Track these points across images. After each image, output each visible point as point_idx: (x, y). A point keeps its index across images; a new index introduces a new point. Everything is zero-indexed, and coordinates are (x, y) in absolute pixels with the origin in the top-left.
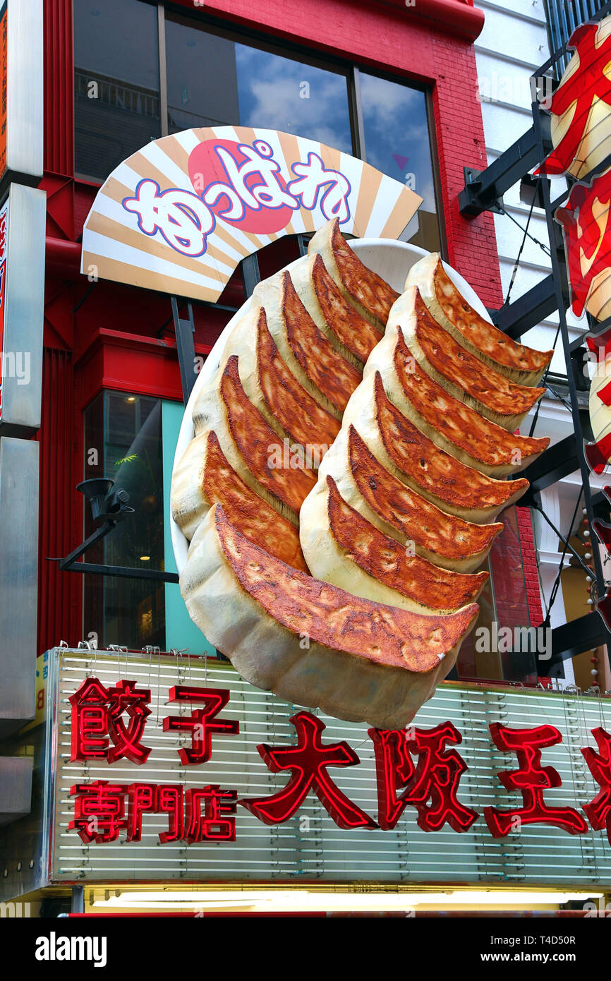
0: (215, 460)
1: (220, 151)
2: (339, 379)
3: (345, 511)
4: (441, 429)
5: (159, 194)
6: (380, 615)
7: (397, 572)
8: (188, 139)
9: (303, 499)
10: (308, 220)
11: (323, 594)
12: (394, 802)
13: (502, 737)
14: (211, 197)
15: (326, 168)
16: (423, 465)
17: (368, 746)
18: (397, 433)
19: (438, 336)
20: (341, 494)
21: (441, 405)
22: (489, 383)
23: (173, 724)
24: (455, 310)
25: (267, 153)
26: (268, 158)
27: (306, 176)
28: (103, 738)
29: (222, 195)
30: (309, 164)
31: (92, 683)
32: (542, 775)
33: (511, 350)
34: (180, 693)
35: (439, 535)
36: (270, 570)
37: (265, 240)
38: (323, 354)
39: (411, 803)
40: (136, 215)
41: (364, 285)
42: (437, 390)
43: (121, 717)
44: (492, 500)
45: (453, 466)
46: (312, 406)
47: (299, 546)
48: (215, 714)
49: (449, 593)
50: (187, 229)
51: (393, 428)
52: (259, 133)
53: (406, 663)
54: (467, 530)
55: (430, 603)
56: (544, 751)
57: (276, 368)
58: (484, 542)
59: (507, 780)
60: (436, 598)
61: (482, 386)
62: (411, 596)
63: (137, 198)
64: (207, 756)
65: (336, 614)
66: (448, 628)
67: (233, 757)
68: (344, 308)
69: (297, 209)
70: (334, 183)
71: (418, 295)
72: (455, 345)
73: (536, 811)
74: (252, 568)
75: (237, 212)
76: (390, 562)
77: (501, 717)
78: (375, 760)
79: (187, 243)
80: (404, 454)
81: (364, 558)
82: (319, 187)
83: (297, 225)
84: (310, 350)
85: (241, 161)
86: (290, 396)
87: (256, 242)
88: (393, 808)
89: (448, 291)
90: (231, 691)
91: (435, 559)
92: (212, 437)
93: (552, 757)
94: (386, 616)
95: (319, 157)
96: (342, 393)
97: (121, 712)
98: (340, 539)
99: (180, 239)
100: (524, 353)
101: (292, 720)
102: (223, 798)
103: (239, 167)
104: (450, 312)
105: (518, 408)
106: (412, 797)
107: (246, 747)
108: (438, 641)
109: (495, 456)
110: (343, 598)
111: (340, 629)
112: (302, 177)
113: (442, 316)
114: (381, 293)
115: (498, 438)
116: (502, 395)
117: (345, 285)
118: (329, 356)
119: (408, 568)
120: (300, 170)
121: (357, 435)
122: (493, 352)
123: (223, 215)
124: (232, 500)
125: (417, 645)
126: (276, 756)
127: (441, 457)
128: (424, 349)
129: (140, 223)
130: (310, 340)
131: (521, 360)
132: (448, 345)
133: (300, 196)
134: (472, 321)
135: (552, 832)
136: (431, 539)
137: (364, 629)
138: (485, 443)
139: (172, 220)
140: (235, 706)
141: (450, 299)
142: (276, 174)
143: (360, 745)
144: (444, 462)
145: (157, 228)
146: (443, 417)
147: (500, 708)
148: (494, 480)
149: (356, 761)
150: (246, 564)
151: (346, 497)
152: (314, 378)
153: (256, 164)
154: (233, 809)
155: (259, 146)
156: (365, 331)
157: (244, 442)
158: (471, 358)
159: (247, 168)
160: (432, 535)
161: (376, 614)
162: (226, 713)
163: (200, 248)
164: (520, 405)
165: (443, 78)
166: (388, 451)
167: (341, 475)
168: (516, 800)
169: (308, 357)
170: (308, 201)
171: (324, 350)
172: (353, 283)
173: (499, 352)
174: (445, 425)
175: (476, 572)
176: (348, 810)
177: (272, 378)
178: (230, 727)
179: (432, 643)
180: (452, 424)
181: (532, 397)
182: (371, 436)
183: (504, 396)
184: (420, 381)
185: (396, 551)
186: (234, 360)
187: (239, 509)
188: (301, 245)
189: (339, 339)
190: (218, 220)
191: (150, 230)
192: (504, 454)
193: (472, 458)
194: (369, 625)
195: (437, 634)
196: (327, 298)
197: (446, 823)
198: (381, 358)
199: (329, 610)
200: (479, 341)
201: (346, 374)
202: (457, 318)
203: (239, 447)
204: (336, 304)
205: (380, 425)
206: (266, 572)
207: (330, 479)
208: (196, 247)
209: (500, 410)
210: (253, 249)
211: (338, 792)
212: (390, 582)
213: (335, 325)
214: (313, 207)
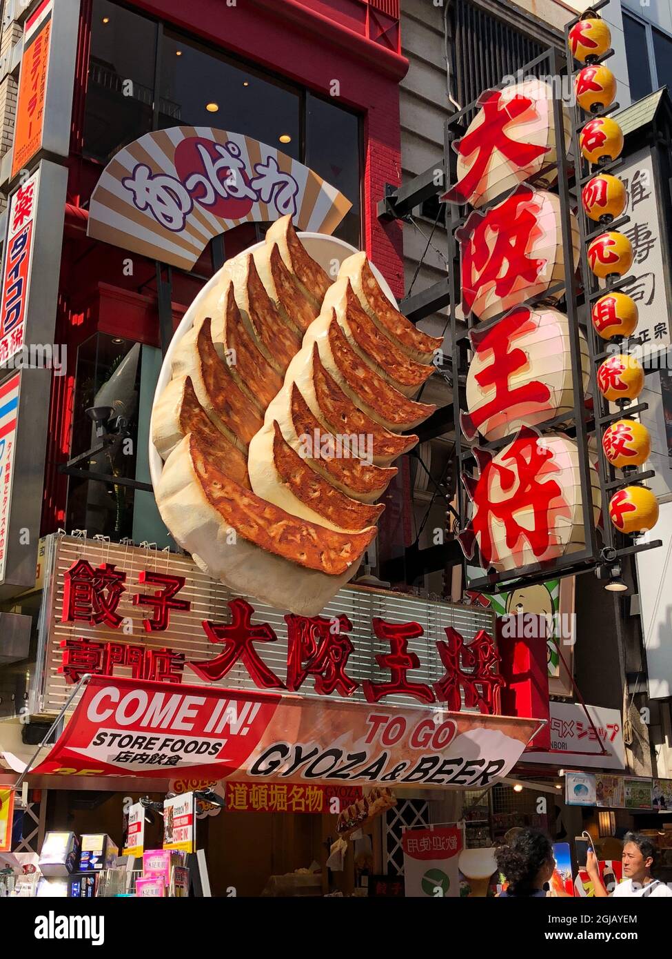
0: (189, 399)
1: (200, 147)
2: (284, 344)
3: (286, 449)
4: (359, 391)
5: (151, 177)
6: (307, 530)
7: (320, 499)
8: (176, 135)
9: (252, 436)
10: (264, 212)
11: (266, 510)
12: (299, 671)
13: (381, 628)
14: (191, 184)
15: (280, 170)
16: (344, 418)
17: (282, 627)
18: (327, 392)
19: (362, 318)
20: (283, 435)
21: (361, 373)
22: (396, 359)
23: (143, 599)
24: (376, 299)
25: (236, 153)
26: (237, 157)
27: (265, 176)
28: (88, 606)
29: (200, 183)
30: (267, 166)
31: (83, 563)
32: (407, 659)
33: (414, 335)
34: (150, 577)
35: (352, 473)
36: (229, 488)
37: (231, 224)
38: (274, 324)
39: (311, 673)
40: (132, 192)
41: (308, 271)
42: (358, 361)
43: (103, 592)
44: (391, 450)
45: (366, 421)
46: (263, 364)
47: (247, 472)
48: (173, 595)
49: (356, 518)
50: (171, 208)
51: (325, 388)
52: (231, 136)
53: (324, 567)
54: (372, 471)
55: (342, 524)
56: (410, 642)
57: (239, 331)
58: (383, 482)
59: (382, 661)
60: (346, 521)
61: (391, 361)
62: (328, 518)
63: (133, 178)
64: (164, 627)
65: (275, 526)
66: (356, 543)
67: (183, 629)
68: (292, 288)
69: (257, 201)
70: (286, 183)
71: (349, 285)
72: (373, 327)
73: (401, 685)
74: (215, 486)
75: (210, 199)
76: (315, 491)
77: (381, 613)
78: (287, 638)
79: (171, 220)
80: (331, 409)
81: (297, 486)
82: (274, 185)
83: (256, 215)
84: (265, 319)
85: (216, 157)
86: (248, 354)
87: (223, 225)
88: (298, 675)
89: (371, 283)
90: (187, 579)
91: (348, 491)
92: (189, 381)
93: (414, 646)
94: (312, 531)
95: (275, 160)
96: (286, 355)
97: (102, 588)
98: (280, 470)
99: (165, 216)
100: (422, 338)
101: (229, 604)
102: (175, 658)
103: (214, 161)
104: (372, 300)
105: (416, 381)
106: (312, 669)
107: (193, 622)
108: (348, 552)
109: (396, 416)
110: (280, 514)
111: (278, 537)
112: (262, 176)
113: (366, 302)
114: (319, 279)
115: (400, 403)
116: (405, 369)
117: (294, 270)
118: (278, 325)
119: (328, 497)
120: (260, 169)
121: (298, 390)
122: (401, 335)
123: (200, 200)
124: (200, 432)
125: (333, 555)
126: (216, 631)
127: (358, 414)
128: (351, 327)
129: (135, 199)
130: (266, 311)
131: (420, 343)
132: (368, 327)
133: (259, 191)
134: (387, 310)
135: (409, 701)
136: (345, 476)
137: (295, 539)
138: (390, 405)
139: (159, 199)
140: (187, 590)
141: (372, 290)
142: (242, 170)
143: (278, 626)
144: (359, 417)
145: (147, 204)
146: (361, 383)
147: (381, 607)
148: (394, 435)
149: (273, 638)
150: (211, 482)
151: (286, 438)
152: (266, 342)
153: (226, 160)
154: (181, 667)
155: (230, 146)
156: (306, 308)
157: (212, 387)
158: (383, 338)
159: (220, 163)
160: (346, 473)
161: (304, 528)
162: (182, 594)
163: (180, 225)
164: (417, 378)
165: (373, 108)
166: (319, 405)
167: (284, 420)
168: (386, 677)
169: (263, 324)
170: (265, 197)
171: (275, 321)
172: (300, 269)
173: (405, 335)
174: (362, 388)
175: (375, 503)
176: (265, 675)
177: (236, 338)
178: (184, 606)
179: (344, 554)
180: (366, 388)
181: (426, 373)
182: (308, 393)
183: (406, 370)
184: (346, 353)
185: (320, 483)
186: (208, 322)
187: (204, 440)
188: (258, 232)
189: (287, 313)
190: (196, 203)
191: (142, 206)
192: (403, 415)
193: (380, 415)
194: (298, 536)
195: (348, 547)
196: (280, 279)
197: (335, 690)
198: (318, 332)
199: (270, 522)
200: (391, 325)
201: (291, 341)
202: (376, 306)
203: (208, 390)
204: (287, 285)
205: (315, 385)
206: (225, 490)
207: (276, 423)
208: (177, 224)
209: (402, 381)
210: (221, 230)
211: (260, 661)
212: (314, 506)
213: (285, 302)
214: (269, 201)
